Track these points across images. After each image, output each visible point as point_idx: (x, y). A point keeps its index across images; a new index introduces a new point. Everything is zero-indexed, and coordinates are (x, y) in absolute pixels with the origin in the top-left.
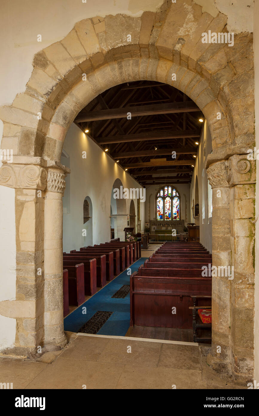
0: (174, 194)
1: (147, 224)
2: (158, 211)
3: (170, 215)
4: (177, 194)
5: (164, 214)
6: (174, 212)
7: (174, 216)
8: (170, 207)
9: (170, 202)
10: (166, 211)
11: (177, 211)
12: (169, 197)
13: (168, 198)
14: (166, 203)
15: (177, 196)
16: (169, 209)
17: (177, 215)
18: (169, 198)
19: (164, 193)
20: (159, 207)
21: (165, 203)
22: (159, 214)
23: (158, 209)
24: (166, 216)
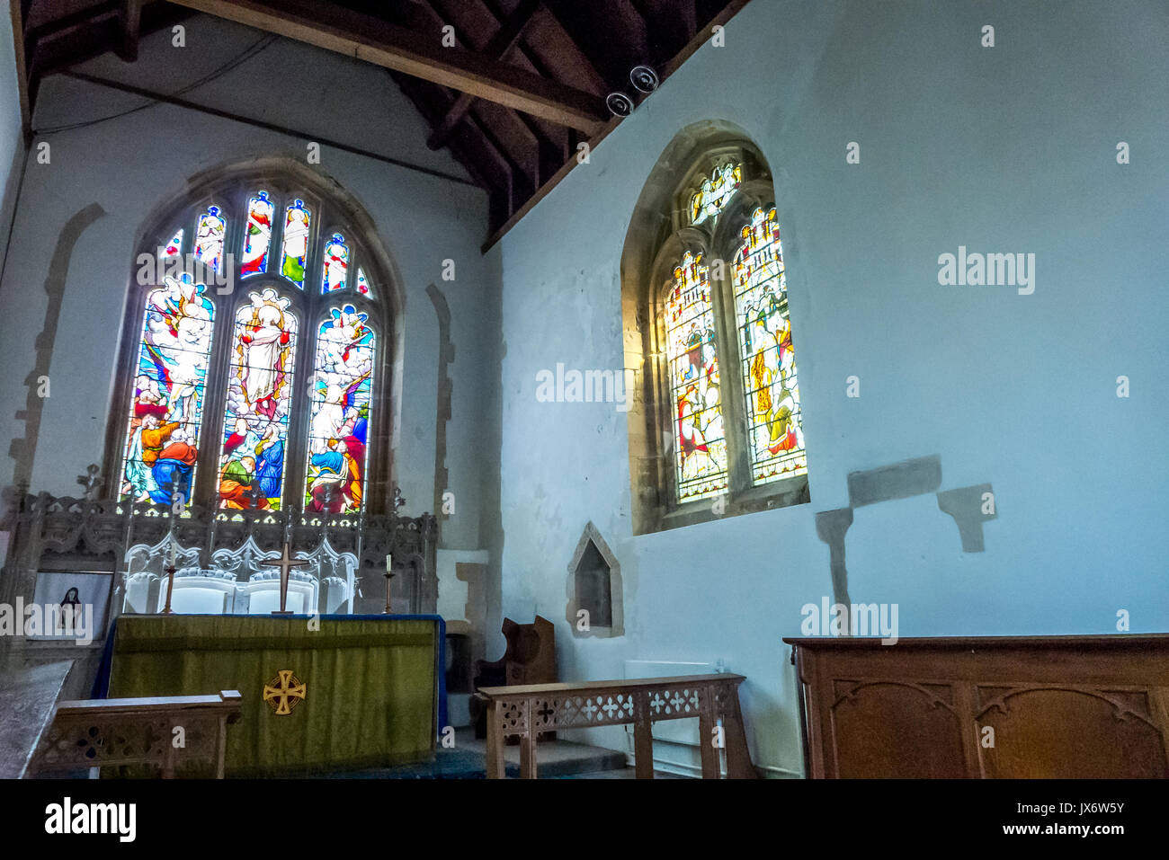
0: (335, 276)
2: (142, 411)
3: (277, 463)
4: (362, 281)
5: (205, 455)
6: (317, 446)
7: (318, 478)
8: (286, 390)
9: (285, 339)
11: (346, 432)
12: (284, 287)
13: (269, 293)
14: (247, 340)
15: (361, 303)
16: (267, 405)
17: (350, 479)
18: (285, 302)
19: (234, 242)
20: (158, 364)
21: (236, 342)
22: (156, 447)
23: (146, 388)
24: (230, 476)
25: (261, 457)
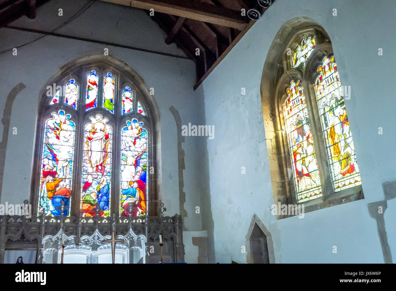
0: (127, 106)
2: (46, 174)
3: (107, 194)
4: (140, 108)
5: (74, 193)
6: (124, 185)
7: (125, 201)
8: (109, 160)
9: (107, 137)
10: (86, 178)
11: (137, 178)
12: (105, 113)
13: (99, 117)
14: (90, 139)
15: (140, 118)
16: (101, 168)
17: (140, 200)
18: (106, 120)
19: (83, 93)
20: (52, 152)
21: (85, 140)
22: (52, 190)
23: (47, 164)
24: (86, 202)
25: (99, 192)
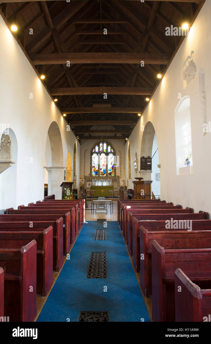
0: (109, 150)
1: (82, 180)
2: (93, 167)
3: (105, 171)
4: (112, 150)
6: (109, 169)
7: (109, 172)
9: (105, 158)
10: (101, 167)
11: (112, 167)
12: (104, 153)
13: (103, 154)
15: (112, 153)
16: (104, 165)
17: (112, 172)
18: (105, 154)
19: (99, 149)
20: (94, 162)
21: (100, 159)
22: (94, 170)
23: (93, 165)
24: (101, 172)
25: (104, 170)
